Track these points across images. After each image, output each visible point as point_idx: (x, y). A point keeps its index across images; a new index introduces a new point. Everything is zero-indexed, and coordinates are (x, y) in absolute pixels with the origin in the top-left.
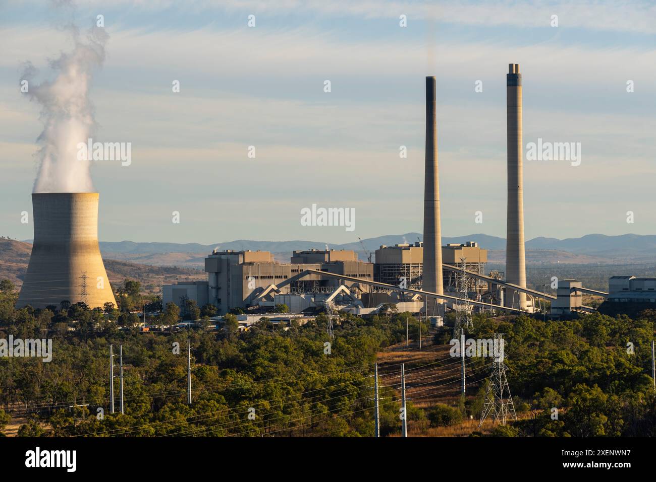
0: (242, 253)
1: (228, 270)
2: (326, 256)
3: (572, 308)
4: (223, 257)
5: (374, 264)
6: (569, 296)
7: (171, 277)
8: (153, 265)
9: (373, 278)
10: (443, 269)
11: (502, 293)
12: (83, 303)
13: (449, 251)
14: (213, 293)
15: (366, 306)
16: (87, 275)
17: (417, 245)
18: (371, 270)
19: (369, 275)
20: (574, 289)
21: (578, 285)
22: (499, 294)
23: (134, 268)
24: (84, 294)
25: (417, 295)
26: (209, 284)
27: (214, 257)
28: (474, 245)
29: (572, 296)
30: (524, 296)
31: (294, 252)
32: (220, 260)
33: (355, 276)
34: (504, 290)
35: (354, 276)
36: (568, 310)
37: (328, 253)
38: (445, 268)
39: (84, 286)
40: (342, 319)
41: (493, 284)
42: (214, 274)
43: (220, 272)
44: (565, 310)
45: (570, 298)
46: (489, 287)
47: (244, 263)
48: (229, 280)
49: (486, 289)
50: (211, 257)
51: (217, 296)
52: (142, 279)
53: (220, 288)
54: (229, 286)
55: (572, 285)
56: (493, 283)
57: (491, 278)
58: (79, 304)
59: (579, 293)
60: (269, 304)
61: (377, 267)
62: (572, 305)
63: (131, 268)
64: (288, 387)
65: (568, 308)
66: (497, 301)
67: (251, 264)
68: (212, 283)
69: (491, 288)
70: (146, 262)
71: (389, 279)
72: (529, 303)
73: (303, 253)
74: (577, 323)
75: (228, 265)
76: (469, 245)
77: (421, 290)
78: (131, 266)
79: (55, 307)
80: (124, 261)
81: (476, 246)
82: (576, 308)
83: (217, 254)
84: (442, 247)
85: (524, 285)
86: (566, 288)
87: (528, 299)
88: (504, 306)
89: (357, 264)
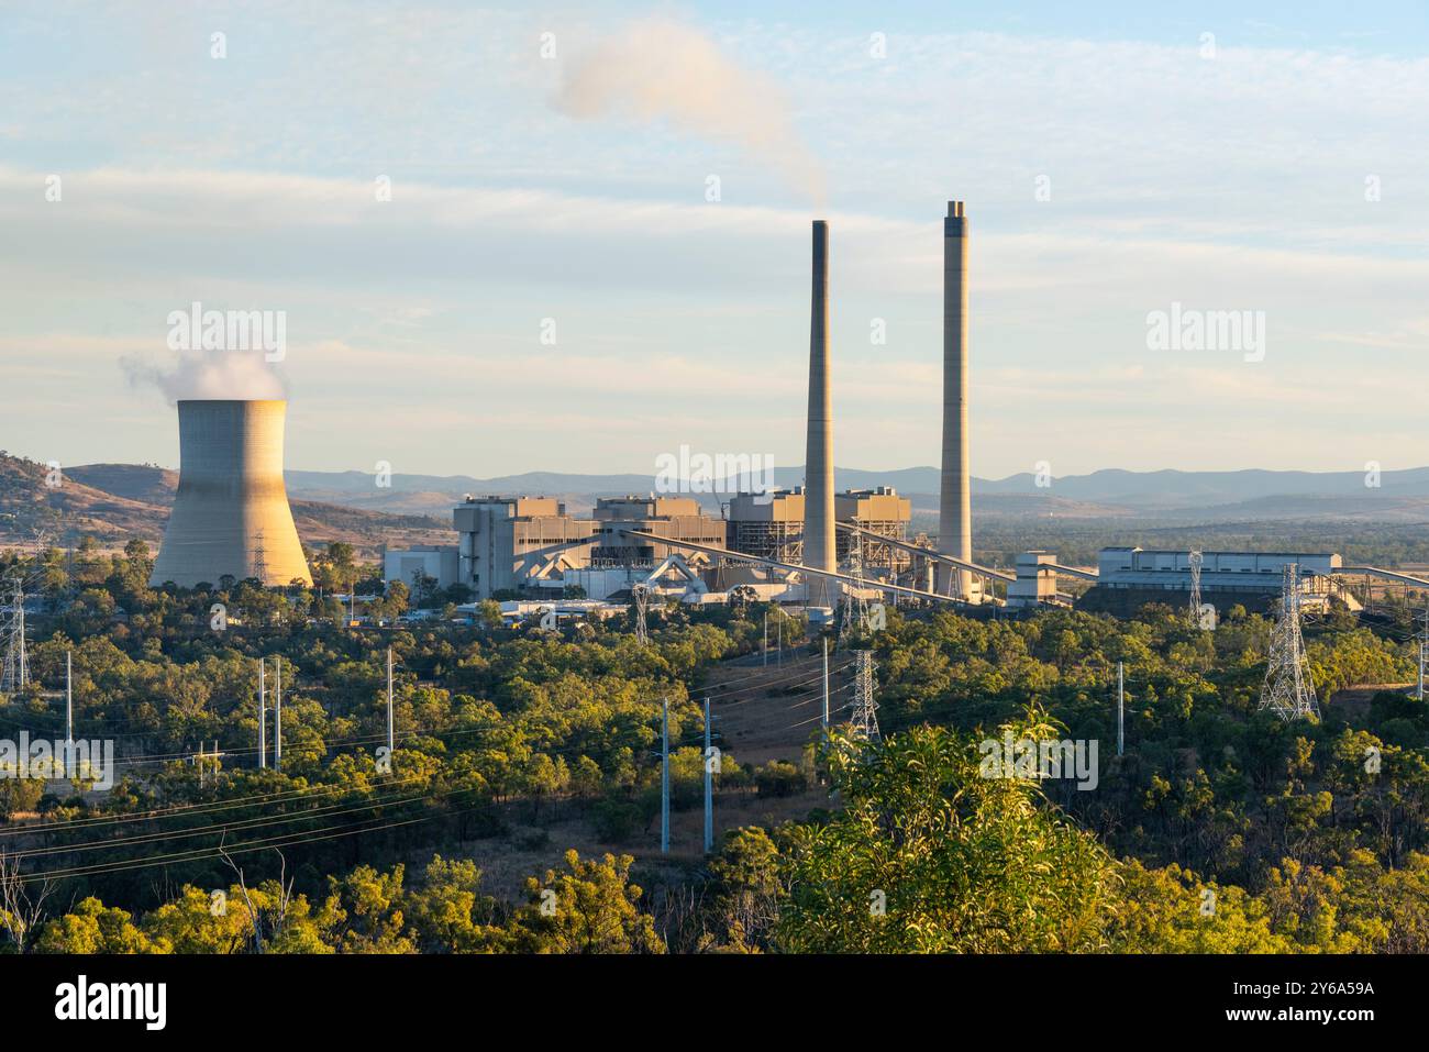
0: (515, 502)
1: (491, 528)
2: (650, 507)
3: (1040, 597)
4: (484, 508)
5: (728, 522)
6: (1035, 577)
7: (418, 532)
8: (391, 513)
9: (724, 544)
10: (836, 530)
11: (931, 570)
12: (256, 579)
13: (848, 501)
14: (466, 566)
15: (712, 588)
16: (265, 534)
17: (798, 492)
18: (721, 531)
19: (719, 540)
20: (1045, 567)
21: (1051, 560)
22: (925, 572)
23: (359, 517)
24: (260, 565)
25: (794, 574)
26: (461, 551)
27: (469, 506)
28: (889, 492)
29: (1041, 577)
30: (968, 575)
31: (599, 500)
32: (478, 513)
33: (697, 540)
34: (936, 566)
35: (693, 540)
36: (1033, 601)
37: (654, 503)
38: (839, 528)
39: (260, 552)
40: (670, 612)
41: (918, 557)
42: (468, 535)
43: (477, 533)
44: (1029, 600)
45: (1036, 582)
46: (911, 561)
47: (516, 518)
48: (491, 545)
49: (907, 563)
50: (464, 507)
51: (472, 571)
52: (371, 535)
53: (477, 558)
54: (491, 555)
55: (1041, 560)
56: (919, 555)
57: (915, 546)
58: (250, 581)
59: (1052, 573)
60: (556, 584)
61: (732, 526)
62: (1041, 592)
63: (354, 516)
64: (546, 728)
65: (1034, 597)
66: (922, 584)
67: (528, 519)
68: (465, 550)
69: (915, 562)
70: (380, 508)
71: (751, 546)
72: (977, 587)
73: (612, 502)
74: (1032, 626)
75: (491, 520)
76: (881, 492)
77: (801, 566)
78: (355, 513)
79: (211, 585)
80: (342, 506)
81: (893, 494)
82: (1045, 598)
83: (473, 502)
84: (837, 495)
85: (967, 559)
86: (1031, 565)
87: (975, 580)
88: (935, 592)
89: (700, 521)
